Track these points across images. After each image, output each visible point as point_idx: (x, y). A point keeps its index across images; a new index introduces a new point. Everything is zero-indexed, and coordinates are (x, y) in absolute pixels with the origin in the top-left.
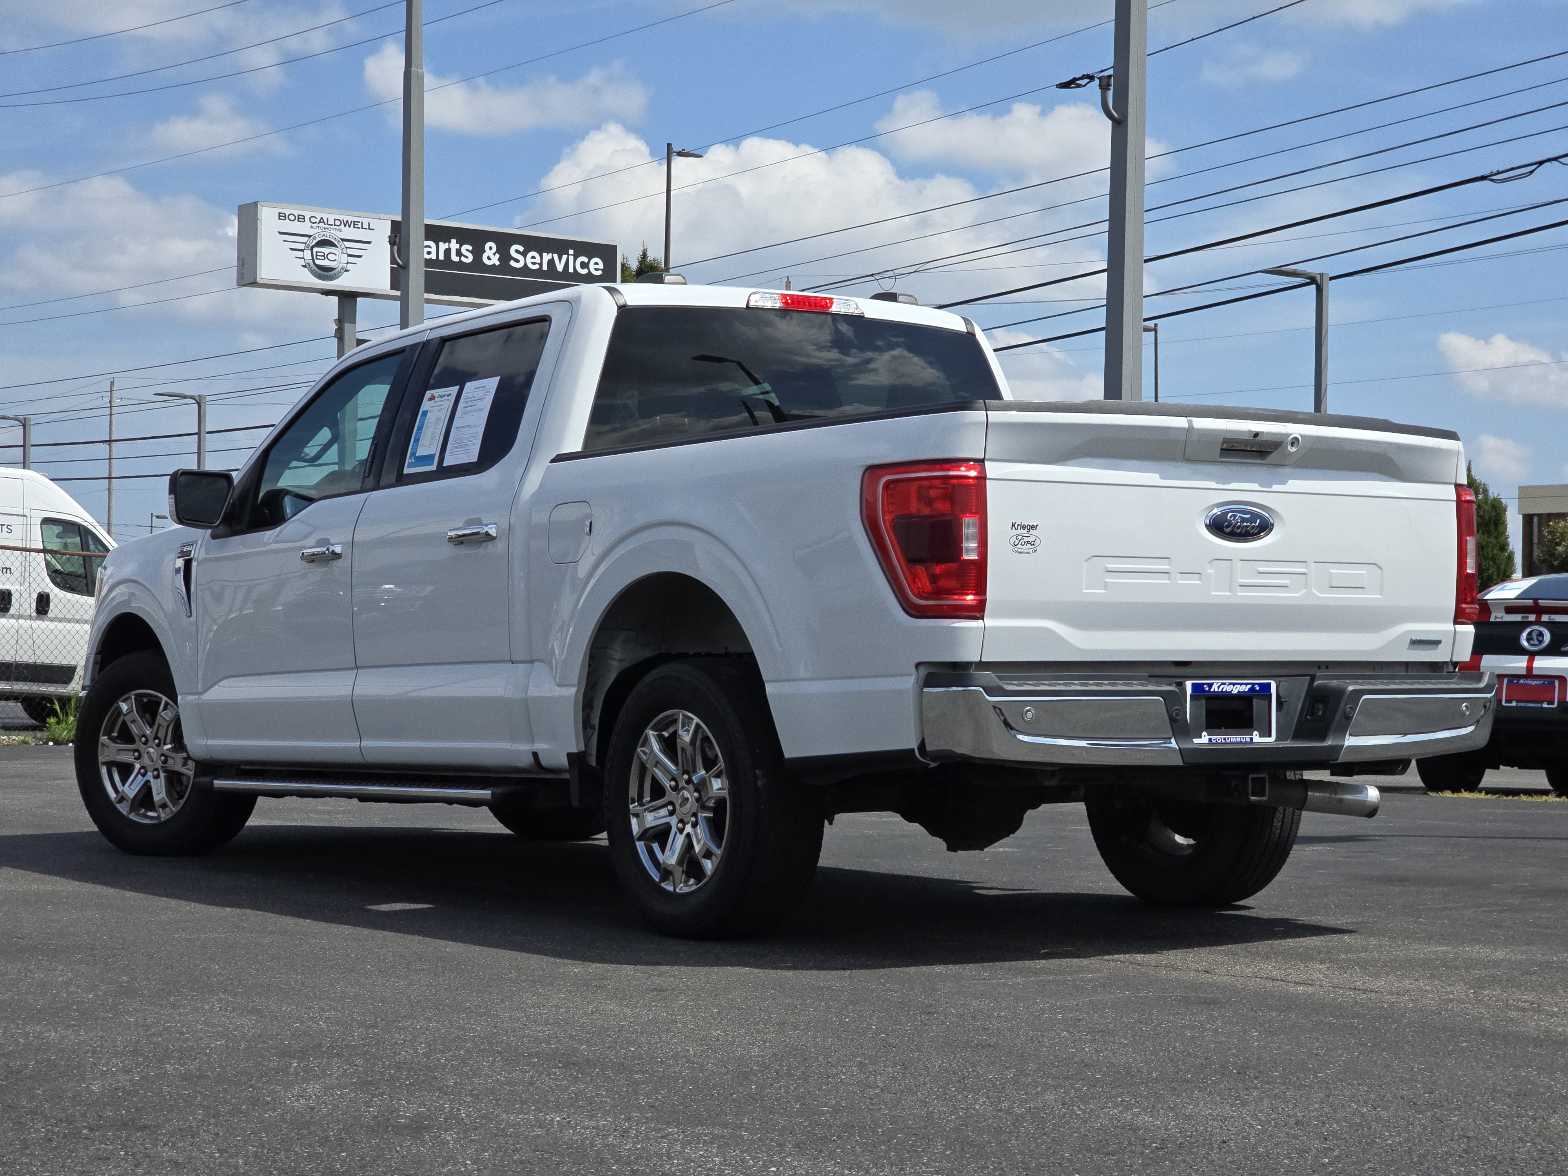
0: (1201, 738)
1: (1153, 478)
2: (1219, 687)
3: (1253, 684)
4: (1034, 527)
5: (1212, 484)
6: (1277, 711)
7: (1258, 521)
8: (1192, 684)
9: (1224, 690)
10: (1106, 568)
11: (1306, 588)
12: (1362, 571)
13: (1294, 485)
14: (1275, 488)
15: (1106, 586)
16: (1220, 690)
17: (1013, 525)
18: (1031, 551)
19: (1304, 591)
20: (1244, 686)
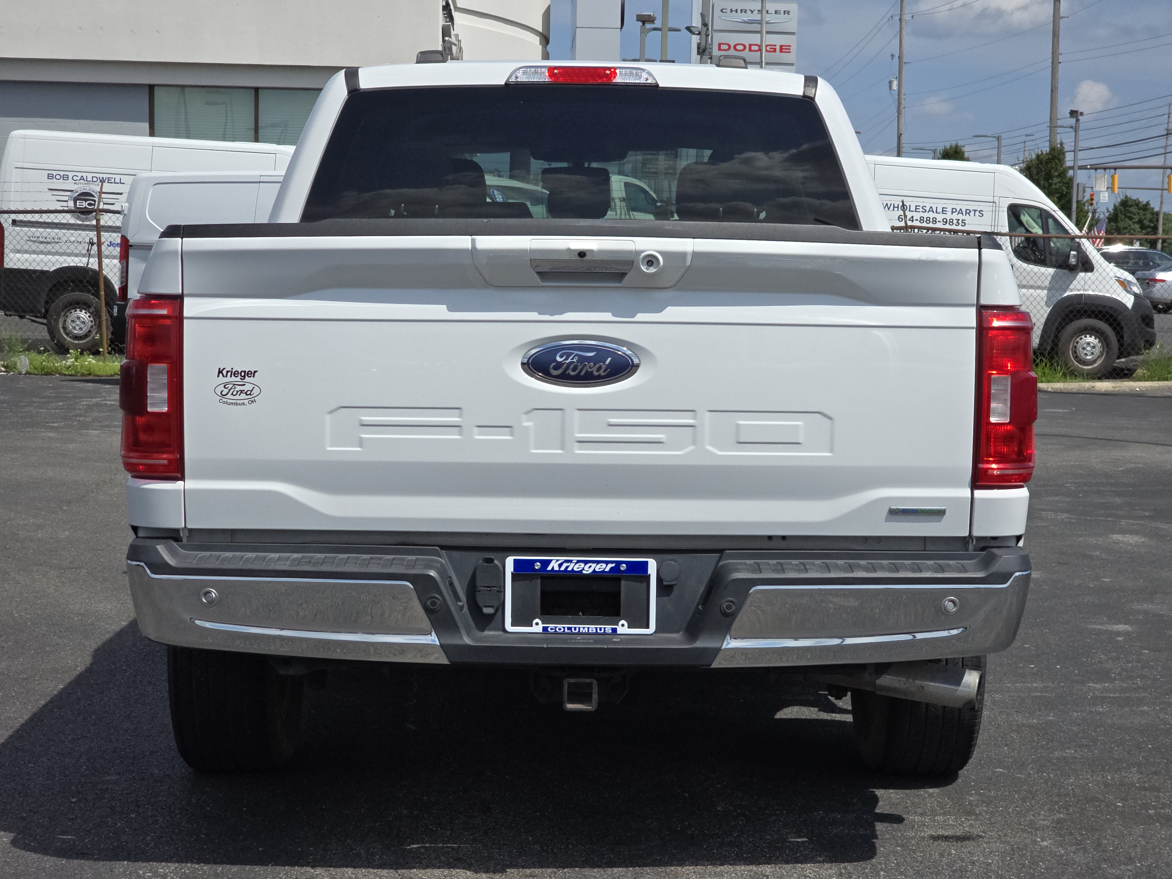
0: (532, 626)
1: (440, 311)
2: (560, 565)
3: (619, 563)
4: (252, 374)
5: (533, 316)
6: (658, 595)
7: (609, 359)
8: (514, 560)
9: (570, 569)
10: (361, 420)
11: (694, 442)
12: (797, 422)
13: (672, 313)
14: (640, 317)
15: (361, 442)
16: (562, 568)
17: (220, 372)
18: (246, 402)
19: (692, 448)
20: (604, 565)
